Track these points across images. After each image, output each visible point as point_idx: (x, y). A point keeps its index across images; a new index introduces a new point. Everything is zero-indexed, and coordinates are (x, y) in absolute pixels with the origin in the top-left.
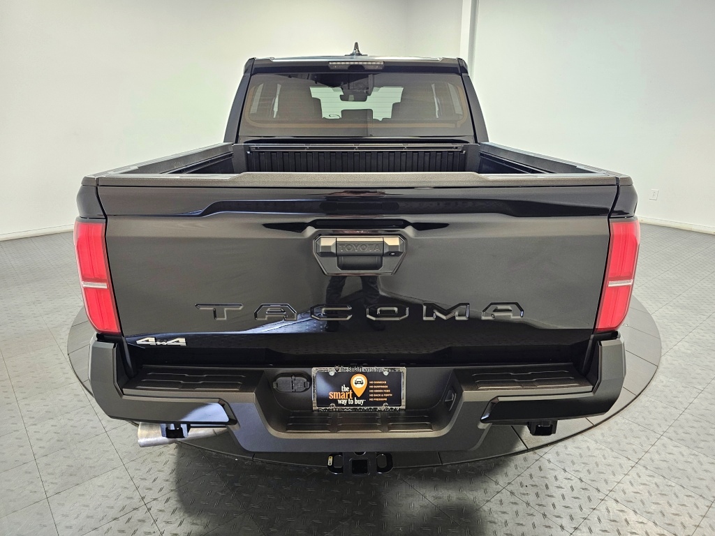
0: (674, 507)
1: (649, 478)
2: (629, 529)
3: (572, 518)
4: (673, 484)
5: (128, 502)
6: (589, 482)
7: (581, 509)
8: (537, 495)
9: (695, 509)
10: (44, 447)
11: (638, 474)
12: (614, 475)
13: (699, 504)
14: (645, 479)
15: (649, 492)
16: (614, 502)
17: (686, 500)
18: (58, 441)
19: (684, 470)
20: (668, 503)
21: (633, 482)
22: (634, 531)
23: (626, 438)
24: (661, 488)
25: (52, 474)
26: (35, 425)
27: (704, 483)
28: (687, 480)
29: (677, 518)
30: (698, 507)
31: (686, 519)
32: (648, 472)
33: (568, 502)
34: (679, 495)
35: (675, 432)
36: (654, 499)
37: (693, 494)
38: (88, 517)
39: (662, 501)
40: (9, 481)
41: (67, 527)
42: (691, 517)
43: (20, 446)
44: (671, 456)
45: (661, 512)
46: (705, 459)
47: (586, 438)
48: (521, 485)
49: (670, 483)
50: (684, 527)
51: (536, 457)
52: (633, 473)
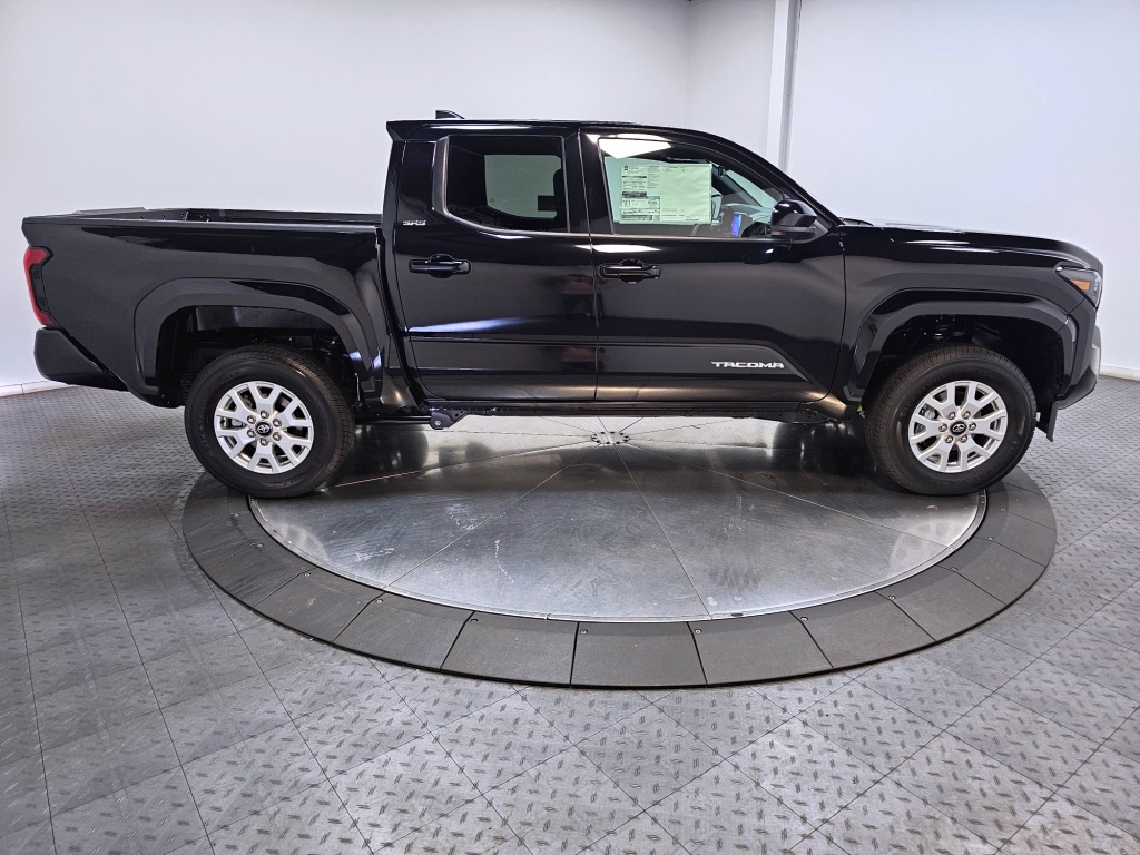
0: (1041, 748)
1: (1009, 712)
2: (971, 773)
3: (888, 756)
4: (1046, 720)
5: (269, 716)
6: (920, 714)
7: (904, 746)
8: (842, 726)
9: (1074, 753)
10: (154, 649)
11: (993, 706)
12: (959, 706)
13: (1081, 748)
14: (1003, 712)
15: (1007, 729)
16: (954, 739)
17: (1061, 742)
18: (173, 641)
19: (1065, 703)
20: (1034, 743)
21: (985, 716)
22: (977, 776)
23: (983, 660)
24: (1027, 724)
25: (166, 681)
26: (142, 621)
27: (1092, 720)
28: (1067, 715)
29: (1043, 763)
30: (1077, 751)
31: (1058, 765)
32: (1009, 704)
33: (886, 736)
34: (1052, 734)
35: (1059, 654)
36: (1014, 737)
37: (1073, 734)
38: (215, 733)
39: (1027, 741)
40: (109, 688)
41: (188, 744)
42: (1065, 762)
43: (121, 647)
44: (1048, 685)
45: (1022, 754)
46: (1100, 690)
47: (923, 659)
48: (821, 714)
49: (1040, 719)
50: (1054, 774)
51: (846, 680)
52: (988, 704)
